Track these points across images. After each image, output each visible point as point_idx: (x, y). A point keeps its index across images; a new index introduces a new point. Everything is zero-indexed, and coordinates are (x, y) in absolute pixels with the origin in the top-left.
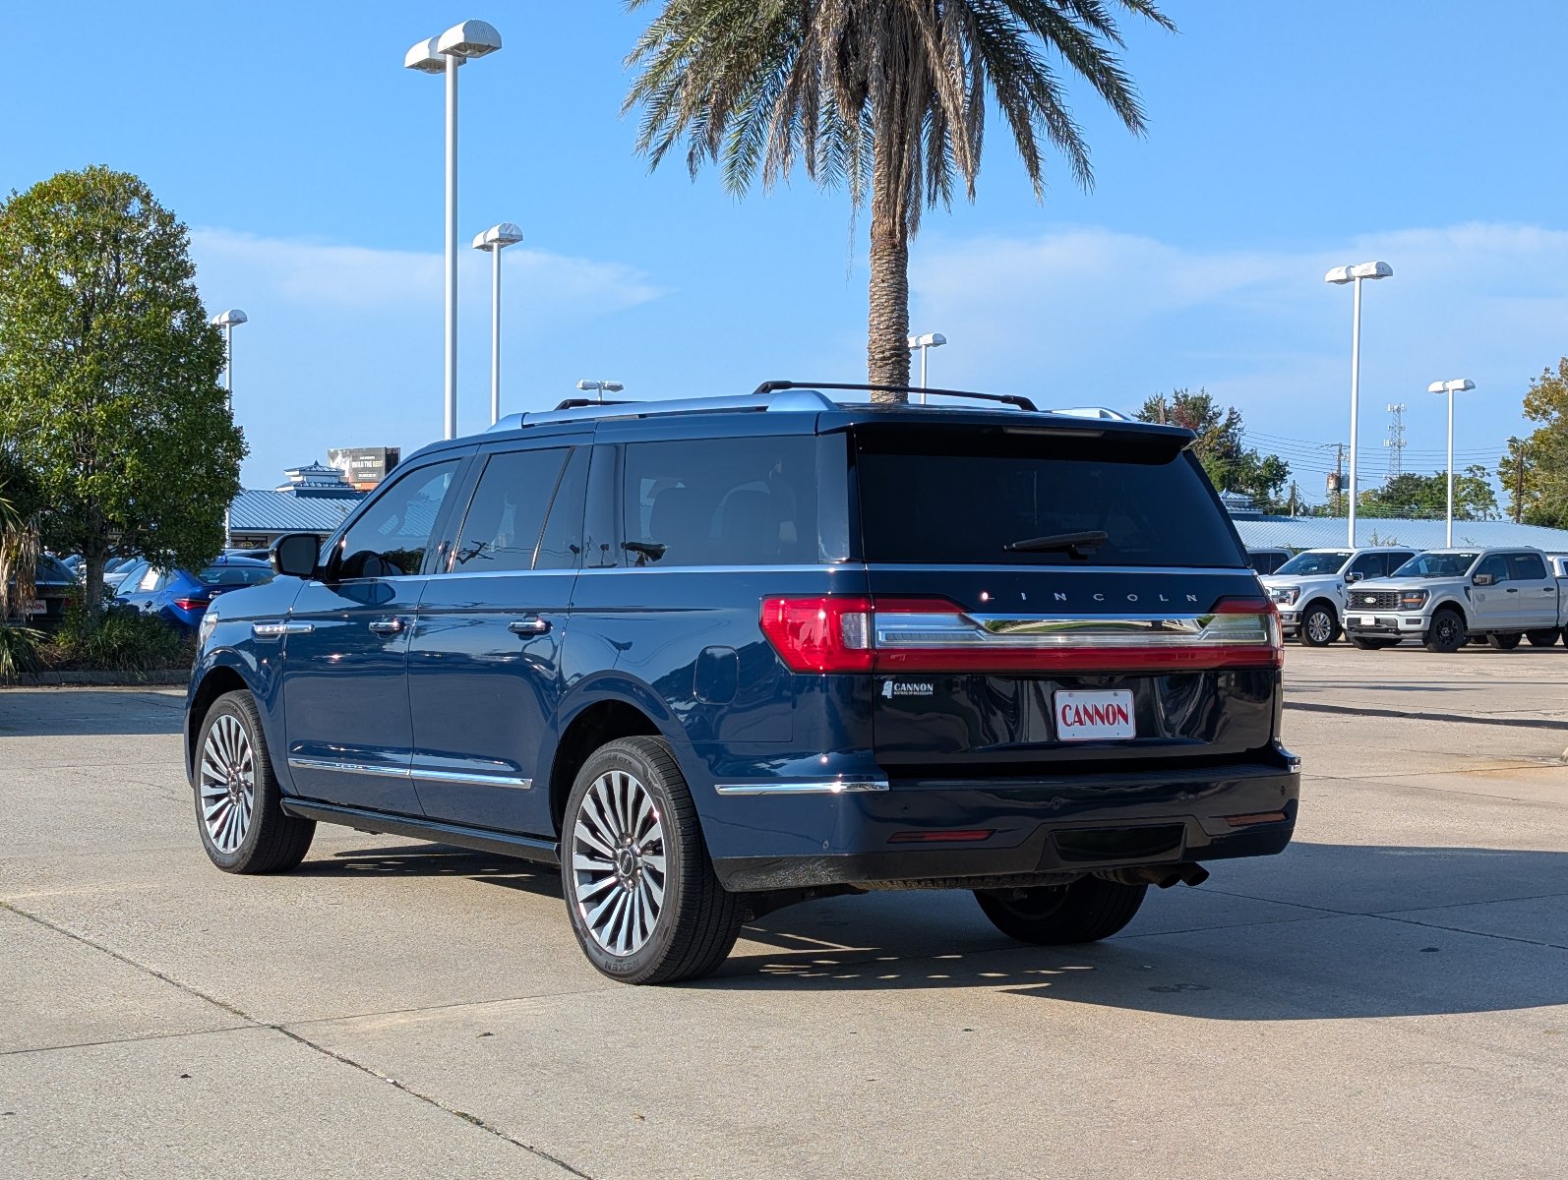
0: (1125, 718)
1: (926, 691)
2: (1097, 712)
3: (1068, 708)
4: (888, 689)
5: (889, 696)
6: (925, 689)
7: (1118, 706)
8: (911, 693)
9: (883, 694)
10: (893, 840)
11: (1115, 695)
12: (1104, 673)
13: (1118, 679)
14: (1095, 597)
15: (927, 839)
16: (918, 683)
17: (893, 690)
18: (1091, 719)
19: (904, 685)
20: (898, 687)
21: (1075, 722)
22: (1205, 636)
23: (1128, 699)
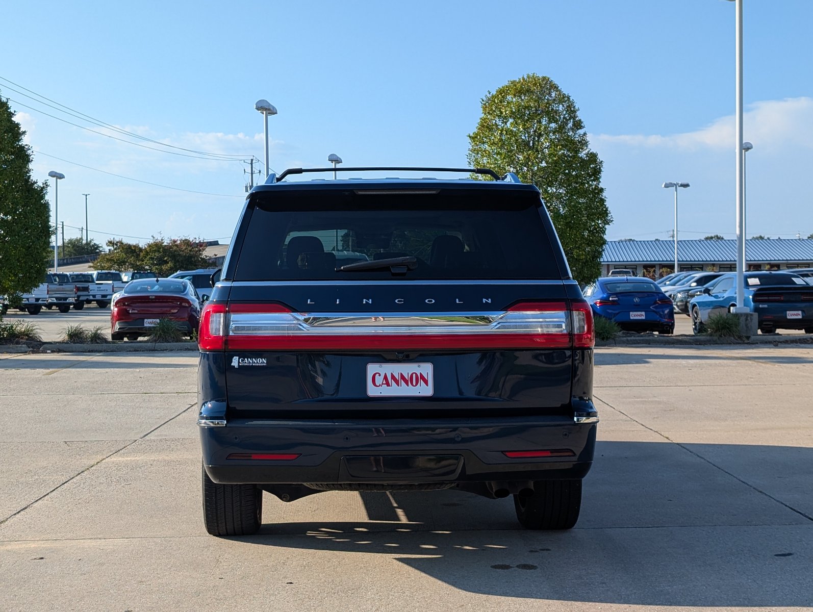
0: (426, 382)
1: (262, 363)
2: (403, 377)
3: (377, 375)
4: (235, 362)
5: (236, 366)
6: (261, 362)
7: (421, 374)
8: (251, 364)
9: (232, 364)
10: (231, 458)
11: (419, 366)
12: (400, 352)
13: (412, 356)
14: (396, 301)
15: (252, 458)
16: (256, 358)
17: (239, 362)
18: (397, 382)
19: (246, 359)
20: (242, 361)
21: (383, 384)
22: (497, 327)
23: (427, 369)
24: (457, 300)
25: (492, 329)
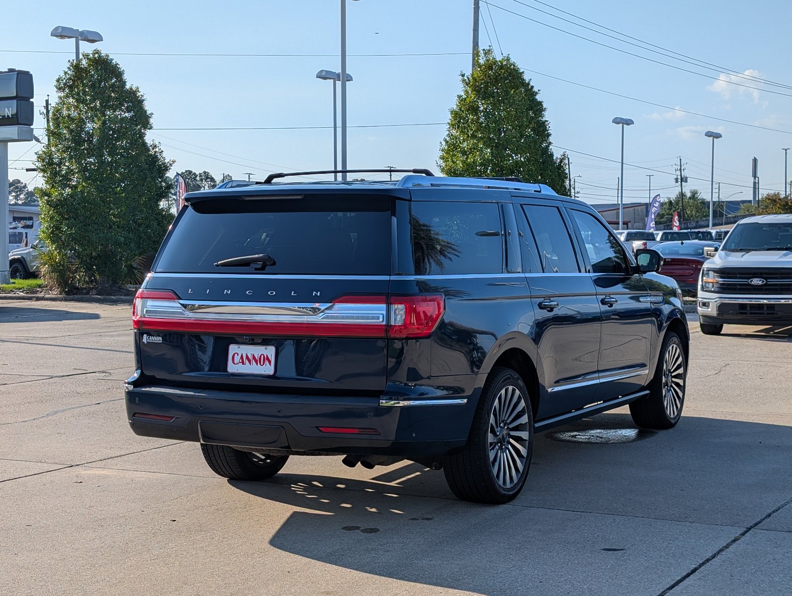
0: (270, 362)
2: (254, 357)
3: (236, 354)
4: (145, 339)
5: (145, 342)
6: (158, 339)
7: (266, 355)
8: (153, 342)
9: (143, 341)
11: (266, 349)
14: (247, 293)
16: (156, 336)
17: (147, 340)
18: (250, 361)
19: (151, 337)
20: (149, 338)
21: (239, 362)
22: (322, 317)
23: (270, 351)
24: (293, 292)
25: (318, 319)
